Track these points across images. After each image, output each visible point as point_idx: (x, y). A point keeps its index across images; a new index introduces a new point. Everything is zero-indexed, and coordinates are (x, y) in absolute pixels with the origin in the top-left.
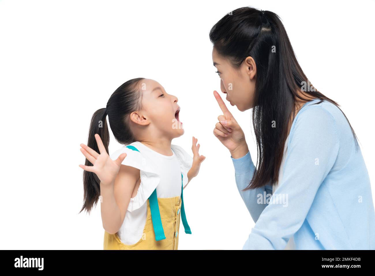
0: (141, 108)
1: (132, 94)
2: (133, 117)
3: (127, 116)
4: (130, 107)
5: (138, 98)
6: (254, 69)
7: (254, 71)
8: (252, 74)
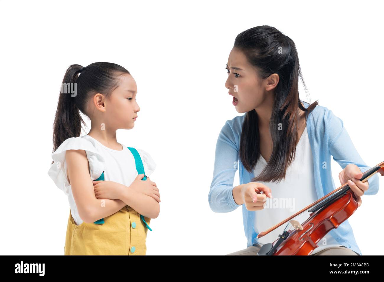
2: (97, 97)
6: (274, 85)
7: (273, 86)
8: (271, 87)
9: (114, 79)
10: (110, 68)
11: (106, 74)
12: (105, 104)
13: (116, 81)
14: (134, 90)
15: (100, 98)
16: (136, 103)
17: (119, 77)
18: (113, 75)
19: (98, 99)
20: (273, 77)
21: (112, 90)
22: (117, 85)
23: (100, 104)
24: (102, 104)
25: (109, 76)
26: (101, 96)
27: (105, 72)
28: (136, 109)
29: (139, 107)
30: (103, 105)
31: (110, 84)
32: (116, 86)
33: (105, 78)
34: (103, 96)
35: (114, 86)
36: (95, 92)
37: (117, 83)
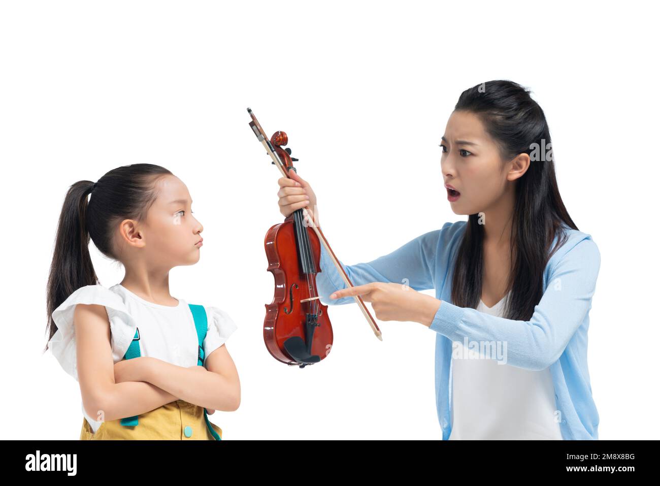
0: (143, 219)
1: (140, 191)
2: (125, 227)
3: (117, 218)
4: (128, 209)
5: (147, 201)
6: (521, 171)
7: (520, 173)
8: (516, 175)
9: (146, 189)
10: (135, 174)
11: (132, 185)
12: (141, 234)
13: (151, 191)
14: (184, 198)
15: (131, 225)
16: (194, 218)
17: (153, 185)
18: (143, 182)
19: (127, 229)
20: (520, 159)
21: (146, 207)
22: (153, 198)
23: (133, 237)
24: (137, 236)
25: (136, 185)
26: (131, 223)
27: (130, 182)
28: (197, 230)
29: (201, 225)
30: (139, 237)
31: (141, 199)
32: (152, 200)
33: (131, 191)
34: (134, 222)
35: (148, 201)
36: (120, 218)
37: (152, 194)
